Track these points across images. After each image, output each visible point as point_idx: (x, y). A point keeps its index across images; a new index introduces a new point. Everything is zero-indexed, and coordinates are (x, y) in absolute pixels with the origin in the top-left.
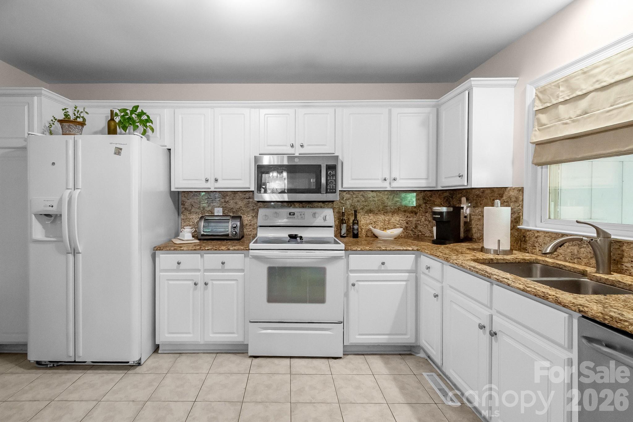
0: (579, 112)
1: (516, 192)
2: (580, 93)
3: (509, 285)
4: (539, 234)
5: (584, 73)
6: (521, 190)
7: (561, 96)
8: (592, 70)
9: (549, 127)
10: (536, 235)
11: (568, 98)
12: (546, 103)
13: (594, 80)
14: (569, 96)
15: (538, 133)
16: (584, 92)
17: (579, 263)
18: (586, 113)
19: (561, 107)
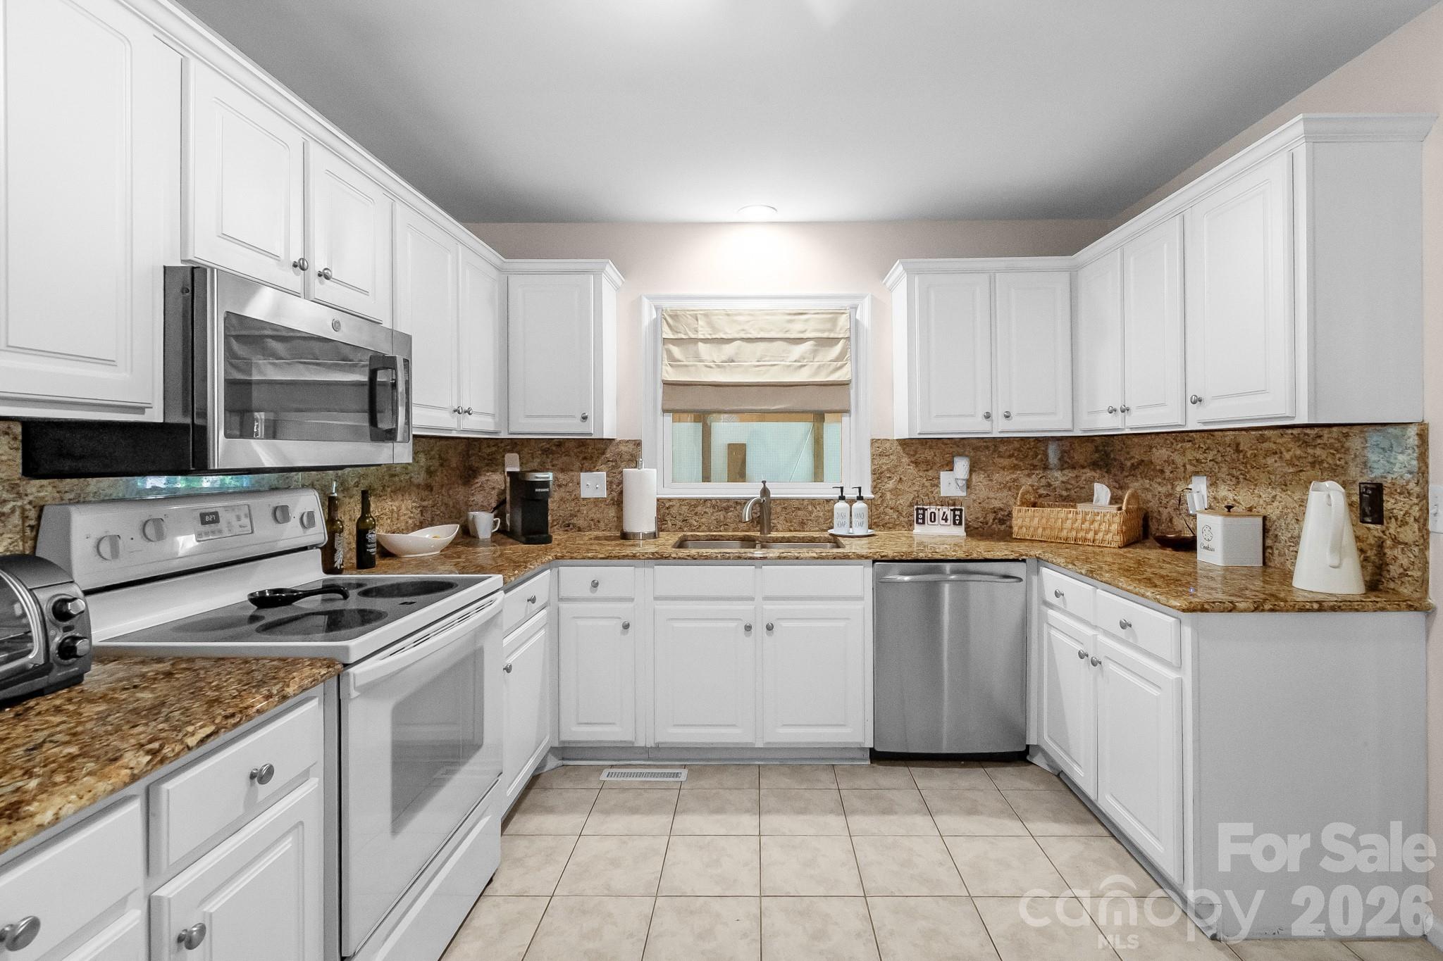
0: (724, 358)
1: (631, 446)
2: (724, 336)
3: (797, 558)
4: (671, 503)
5: (728, 315)
6: (638, 444)
7: (701, 331)
8: (736, 315)
9: (686, 366)
10: (667, 505)
11: (709, 337)
12: (680, 333)
13: (740, 328)
14: (710, 334)
15: (669, 368)
16: (730, 337)
17: (726, 530)
18: (733, 361)
19: (700, 344)
